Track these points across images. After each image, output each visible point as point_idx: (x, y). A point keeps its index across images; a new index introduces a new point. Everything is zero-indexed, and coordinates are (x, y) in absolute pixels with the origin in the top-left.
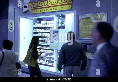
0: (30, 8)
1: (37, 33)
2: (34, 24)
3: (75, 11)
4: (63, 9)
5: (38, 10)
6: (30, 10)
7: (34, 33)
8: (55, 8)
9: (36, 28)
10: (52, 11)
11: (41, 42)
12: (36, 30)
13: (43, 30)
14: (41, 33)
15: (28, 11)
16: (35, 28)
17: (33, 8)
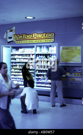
0: (15, 39)
1: (15, 59)
2: (12, 51)
3: (57, 44)
4: (47, 42)
5: (23, 41)
6: (15, 40)
7: (12, 59)
8: (40, 40)
9: (14, 54)
10: (37, 42)
11: (19, 66)
12: (14, 56)
13: (20, 57)
14: (19, 59)
15: (13, 41)
16: (12, 55)
17: (18, 39)
